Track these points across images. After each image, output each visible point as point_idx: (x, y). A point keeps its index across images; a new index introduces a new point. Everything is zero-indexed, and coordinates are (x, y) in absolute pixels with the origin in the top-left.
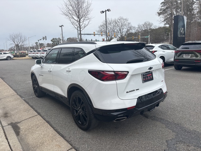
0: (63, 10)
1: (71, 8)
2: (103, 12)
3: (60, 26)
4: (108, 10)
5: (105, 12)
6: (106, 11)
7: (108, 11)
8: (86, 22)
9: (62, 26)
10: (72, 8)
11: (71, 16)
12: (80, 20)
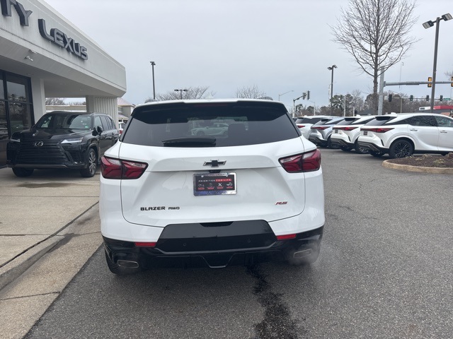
0: (339, 32)
1: (358, 24)
2: (431, 24)
3: (330, 69)
4: (445, 18)
5: (435, 24)
6: (438, 20)
7: (446, 20)
8: (394, 54)
9: (334, 66)
10: (361, 24)
11: (356, 43)
12: (377, 51)
